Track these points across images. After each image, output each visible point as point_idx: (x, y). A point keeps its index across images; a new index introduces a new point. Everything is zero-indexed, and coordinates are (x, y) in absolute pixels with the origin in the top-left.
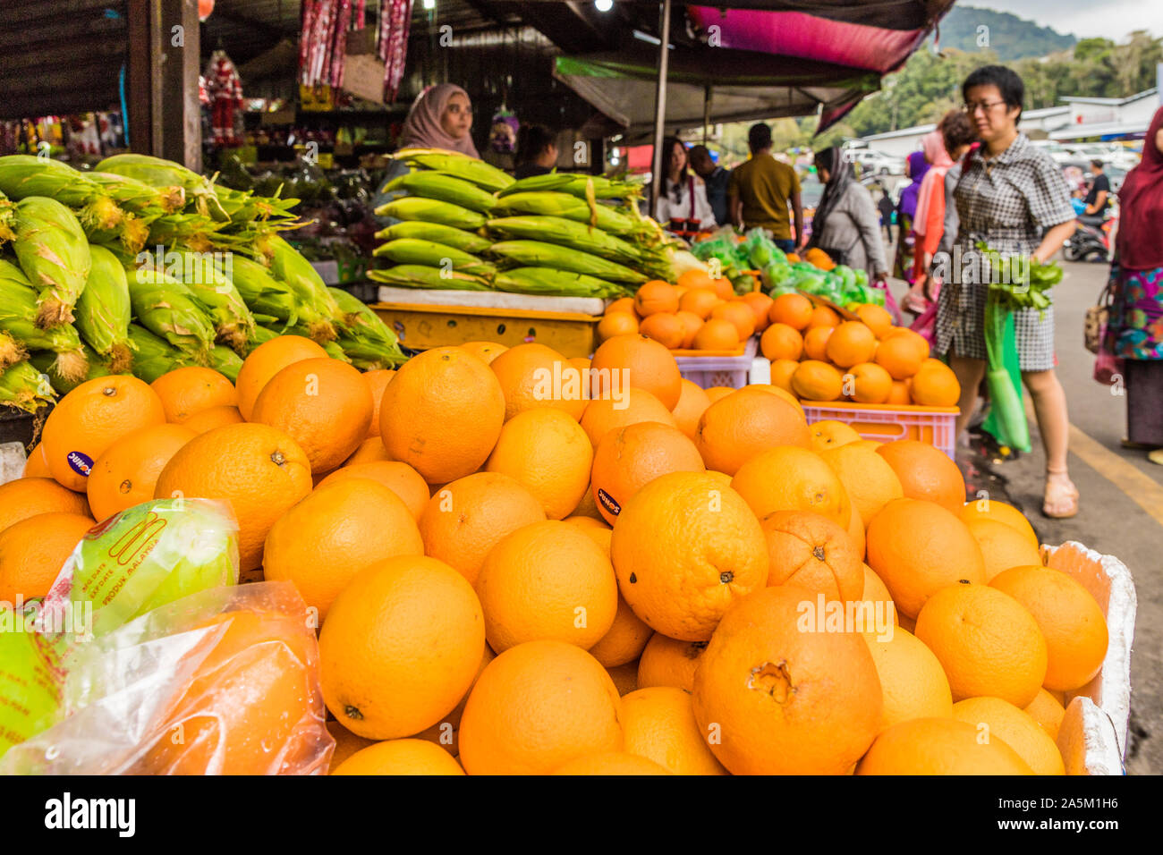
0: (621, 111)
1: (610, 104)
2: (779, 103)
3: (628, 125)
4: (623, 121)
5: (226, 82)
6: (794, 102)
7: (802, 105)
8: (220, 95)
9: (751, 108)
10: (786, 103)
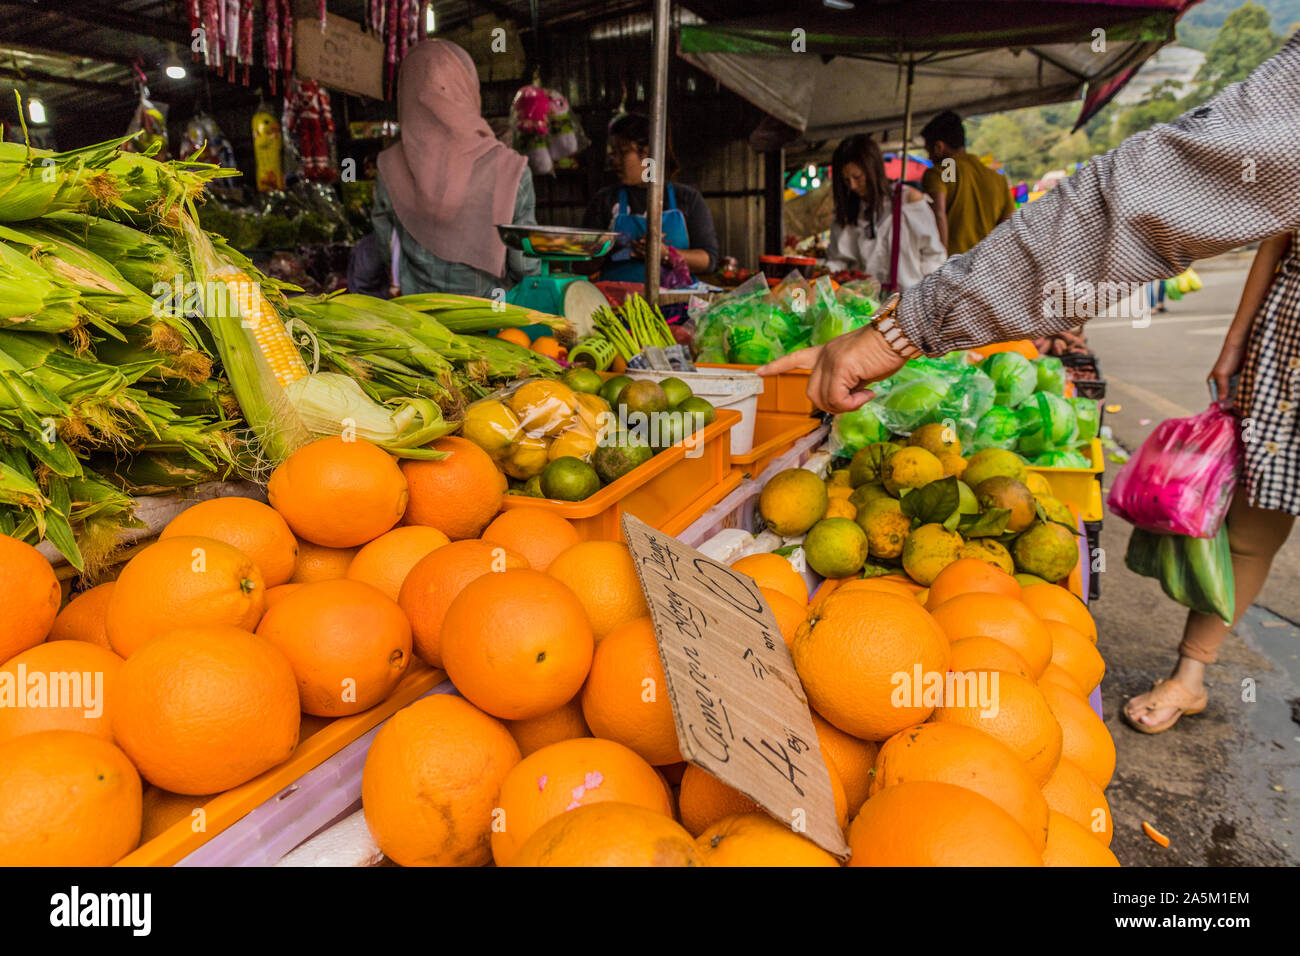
0: (793, 108)
1: (776, 98)
2: (1024, 85)
3: (803, 128)
4: (796, 121)
5: (311, 98)
6: (1045, 82)
7: (1058, 86)
8: (305, 115)
9: (982, 95)
10: (1034, 85)
